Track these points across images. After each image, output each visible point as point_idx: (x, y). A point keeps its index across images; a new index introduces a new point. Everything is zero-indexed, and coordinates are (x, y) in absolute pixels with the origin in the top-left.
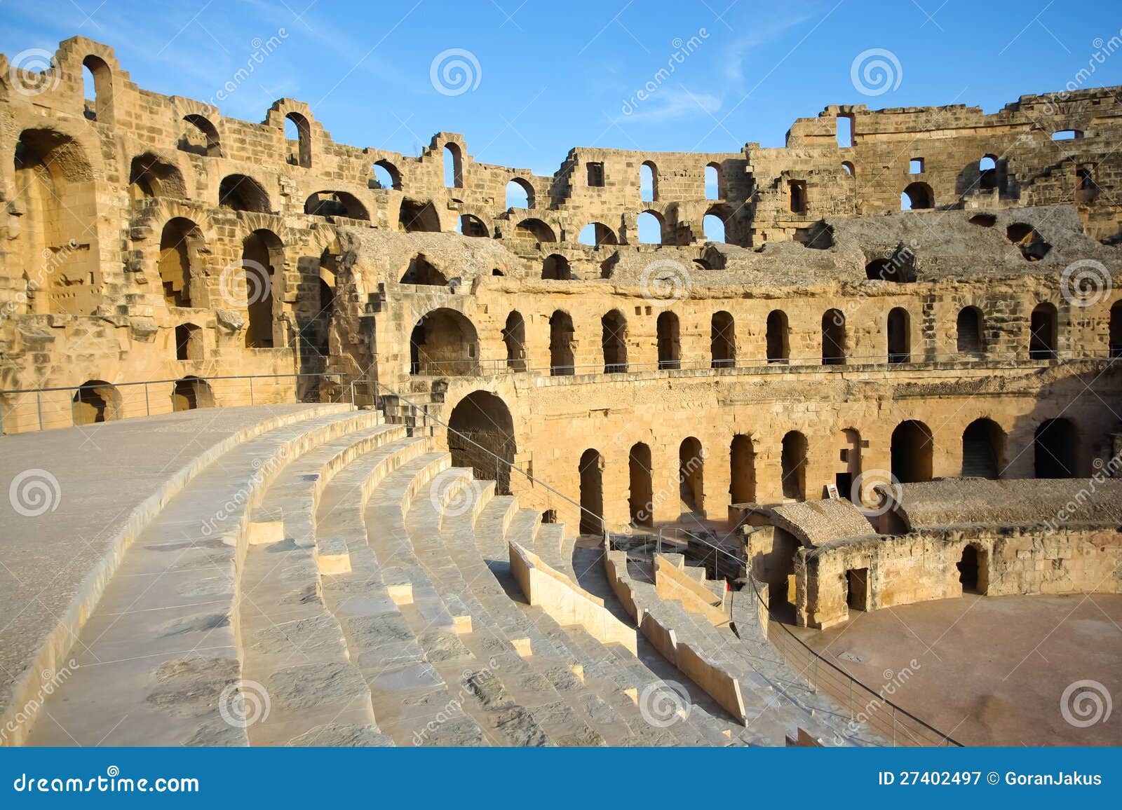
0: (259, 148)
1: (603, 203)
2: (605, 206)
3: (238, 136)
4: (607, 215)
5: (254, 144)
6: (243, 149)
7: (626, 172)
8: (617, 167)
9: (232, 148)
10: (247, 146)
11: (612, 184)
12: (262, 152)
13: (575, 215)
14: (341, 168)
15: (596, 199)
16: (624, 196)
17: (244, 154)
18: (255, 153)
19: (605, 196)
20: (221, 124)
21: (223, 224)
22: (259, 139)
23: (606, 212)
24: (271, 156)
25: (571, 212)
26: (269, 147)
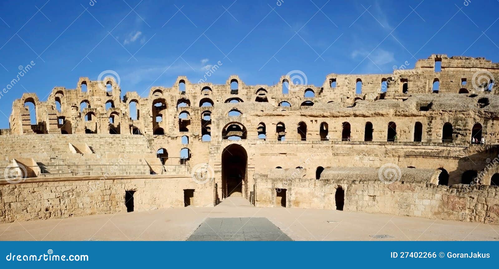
0: (223, 91)
1: (335, 93)
2: (336, 95)
3: (217, 89)
4: (336, 98)
5: (221, 91)
6: (218, 93)
7: (344, 81)
8: (341, 79)
9: (215, 93)
10: (219, 91)
11: (339, 86)
12: (224, 92)
13: (324, 99)
14: (247, 93)
15: (332, 92)
16: (343, 91)
17: (219, 94)
18: (222, 93)
19: (336, 91)
20: (213, 87)
21: (195, 110)
22: (223, 89)
23: (336, 97)
24: (226, 93)
25: (322, 97)
26: (226, 90)
